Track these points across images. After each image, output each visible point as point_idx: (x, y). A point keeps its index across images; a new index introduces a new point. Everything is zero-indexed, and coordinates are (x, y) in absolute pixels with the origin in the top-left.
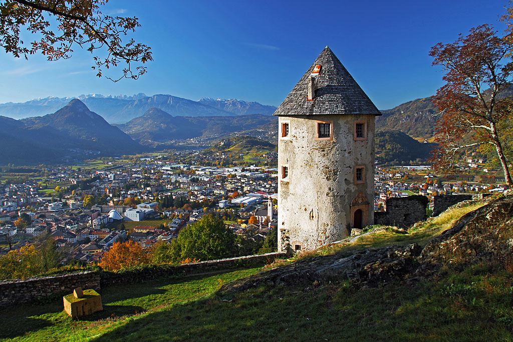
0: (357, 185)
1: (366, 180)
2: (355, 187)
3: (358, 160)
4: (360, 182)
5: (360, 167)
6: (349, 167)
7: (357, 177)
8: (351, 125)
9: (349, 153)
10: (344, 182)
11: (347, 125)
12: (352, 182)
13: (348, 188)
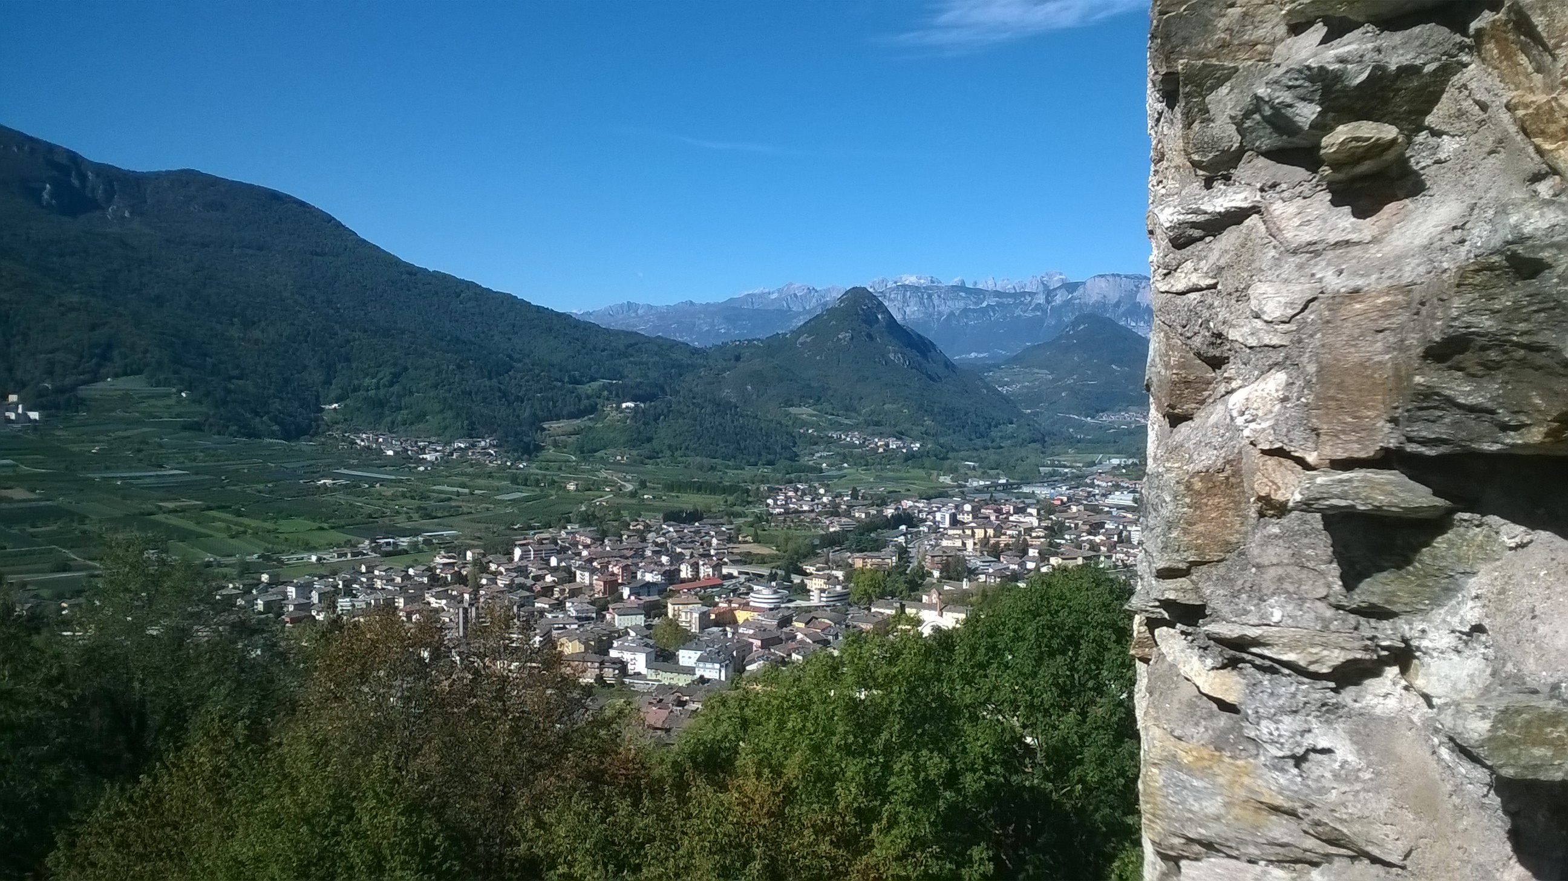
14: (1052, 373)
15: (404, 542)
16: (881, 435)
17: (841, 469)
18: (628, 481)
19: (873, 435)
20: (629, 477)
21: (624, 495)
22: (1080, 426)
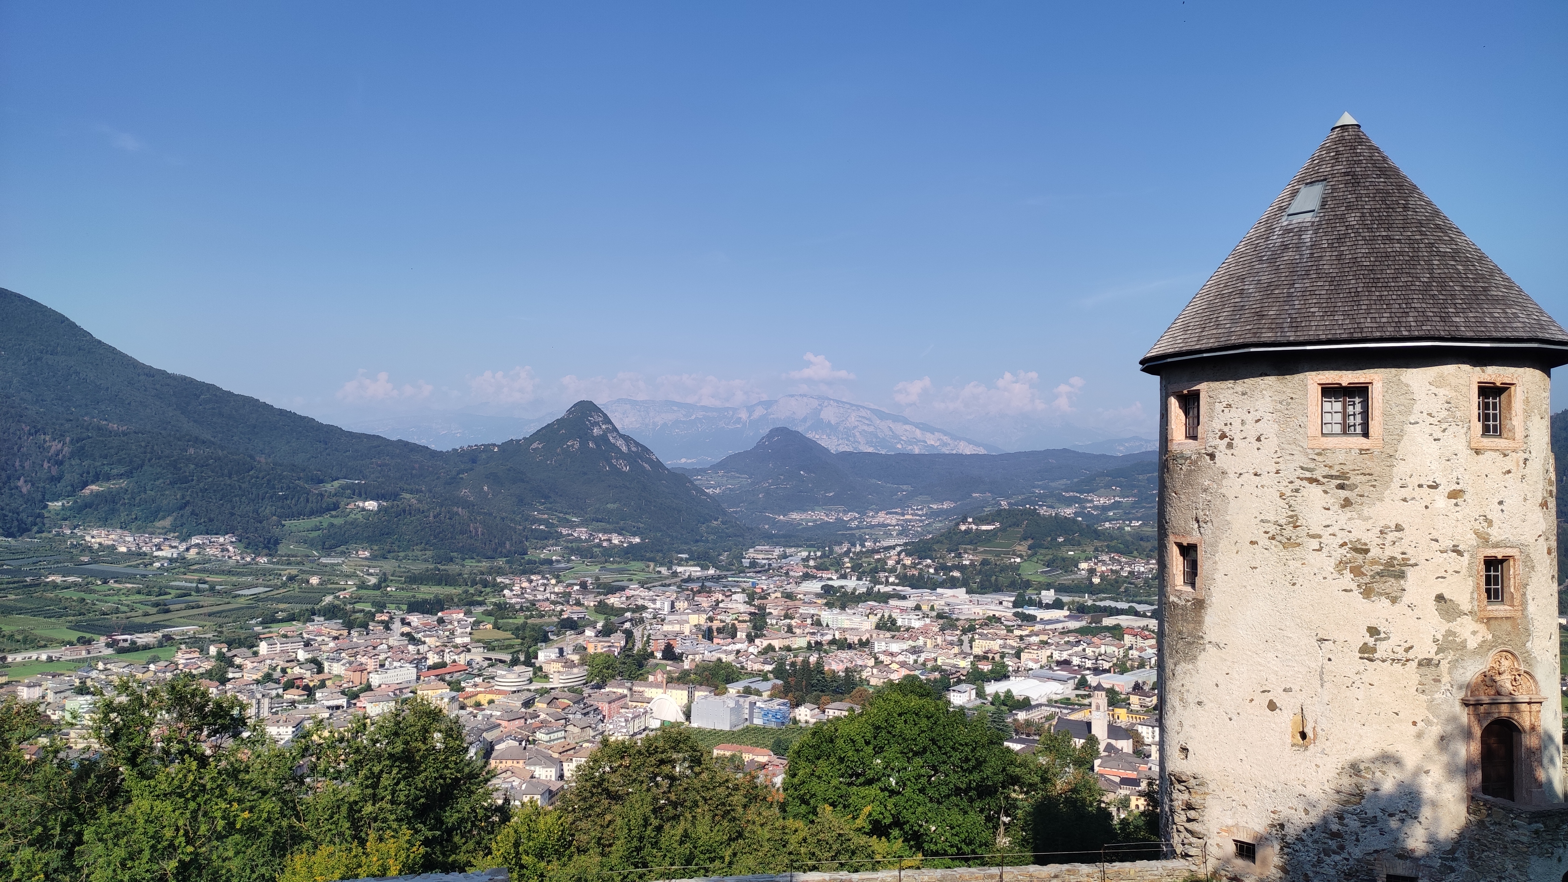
0: (1488, 621)
1: (1524, 604)
2: (1482, 628)
3: (1490, 523)
4: (1498, 609)
5: (1499, 553)
6: (1456, 550)
7: (1488, 591)
8: (1456, 389)
9: (1454, 495)
10: (1432, 604)
11: (1441, 392)
12: (1466, 607)
13: (1450, 633)
14: (750, 478)
15: (143, 639)
16: (605, 531)
17: (569, 561)
18: (371, 574)
19: (599, 531)
20: (372, 571)
21: (367, 588)
22: (774, 523)
